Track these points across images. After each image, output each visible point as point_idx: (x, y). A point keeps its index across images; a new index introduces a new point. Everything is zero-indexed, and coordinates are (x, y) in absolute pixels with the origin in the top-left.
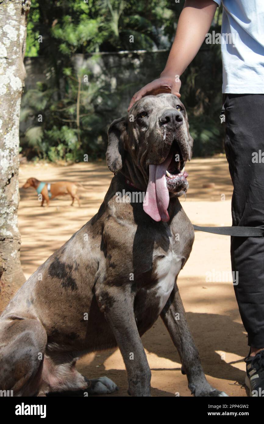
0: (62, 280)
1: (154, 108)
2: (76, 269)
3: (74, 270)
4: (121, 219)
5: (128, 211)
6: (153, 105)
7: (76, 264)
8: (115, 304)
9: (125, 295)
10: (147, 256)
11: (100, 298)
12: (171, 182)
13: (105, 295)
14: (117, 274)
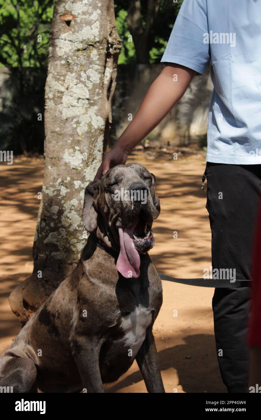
0: (48, 327)
1: (124, 177)
2: (58, 317)
3: (56, 319)
4: (92, 277)
5: (99, 270)
6: (122, 175)
7: (58, 313)
8: (82, 352)
9: (92, 345)
10: (113, 314)
11: (72, 344)
12: (138, 244)
13: (76, 342)
14: (86, 327)
